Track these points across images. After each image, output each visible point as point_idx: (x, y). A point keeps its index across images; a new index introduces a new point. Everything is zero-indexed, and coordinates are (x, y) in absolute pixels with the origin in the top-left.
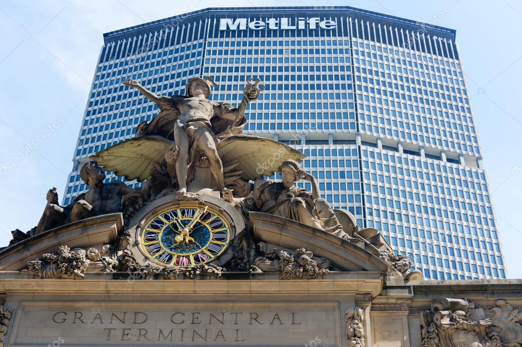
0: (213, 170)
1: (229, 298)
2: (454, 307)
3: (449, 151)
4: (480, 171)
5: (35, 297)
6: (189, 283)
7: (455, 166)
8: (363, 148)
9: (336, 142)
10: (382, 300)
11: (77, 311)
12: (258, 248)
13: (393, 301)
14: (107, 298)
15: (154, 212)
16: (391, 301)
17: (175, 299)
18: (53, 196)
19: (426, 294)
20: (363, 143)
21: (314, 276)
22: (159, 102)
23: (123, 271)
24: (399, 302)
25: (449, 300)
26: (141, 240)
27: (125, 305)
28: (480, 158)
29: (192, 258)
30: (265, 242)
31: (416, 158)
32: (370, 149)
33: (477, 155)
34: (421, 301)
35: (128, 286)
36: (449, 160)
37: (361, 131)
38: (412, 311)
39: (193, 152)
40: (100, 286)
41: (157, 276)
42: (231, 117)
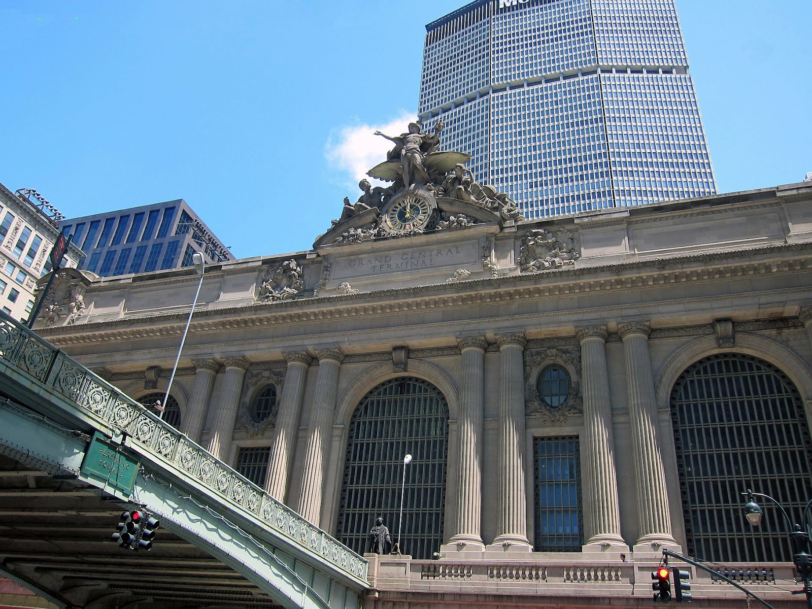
0: (422, 173)
1: (428, 244)
2: (536, 234)
3: (664, 65)
4: (687, 76)
5: (341, 255)
6: (408, 238)
7: (668, 76)
8: (602, 75)
9: (583, 74)
10: (501, 234)
11: (360, 259)
12: (441, 215)
13: (507, 234)
14: (373, 251)
15: (394, 203)
16: (506, 234)
17: (403, 247)
18: (346, 201)
19: (523, 229)
20: (603, 71)
21: (466, 227)
22: (394, 140)
23: (379, 237)
24: (510, 234)
25: (533, 231)
26: (388, 220)
27: (381, 253)
28: (687, 67)
29: (411, 225)
30: (445, 212)
31: (640, 75)
32: (607, 75)
33: (685, 65)
34: (521, 233)
35: (381, 244)
36: (664, 72)
37: (601, 64)
38: (516, 238)
39: (411, 166)
40: (368, 246)
41: (394, 237)
42: (431, 141)
